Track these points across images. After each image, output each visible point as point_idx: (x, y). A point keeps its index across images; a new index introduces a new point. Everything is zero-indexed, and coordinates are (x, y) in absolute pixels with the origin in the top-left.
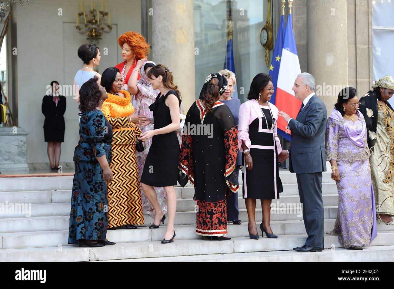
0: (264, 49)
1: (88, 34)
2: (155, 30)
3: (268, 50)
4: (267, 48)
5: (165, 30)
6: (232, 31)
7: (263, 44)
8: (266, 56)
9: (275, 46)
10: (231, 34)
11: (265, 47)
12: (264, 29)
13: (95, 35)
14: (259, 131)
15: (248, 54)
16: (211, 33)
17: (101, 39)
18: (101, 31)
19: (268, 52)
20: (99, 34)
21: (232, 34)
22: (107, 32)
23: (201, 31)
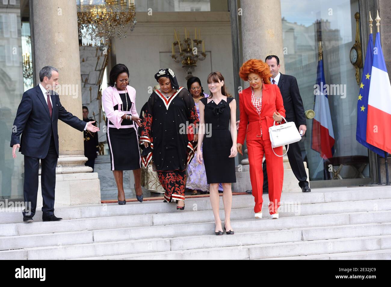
0: (355, 67)
1: (184, 62)
2: (246, 56)
3: (358, 68)
4: (357, 67)
5: (256, 54)
6: (322, 52)
7: (352, 62)
8: (356, 74)
9: (365, 63)
10: (321, 54)
11: (355, 66)
12: (353, 48)
13: (190, 63)
15: (339, 73)
16: (305, 54)
17: (196, 66)
18: (195, 59)
19: (358, 70)
20: (193, 62)
21: (322, 55)
22: (202, 60)
23: (295, 52)
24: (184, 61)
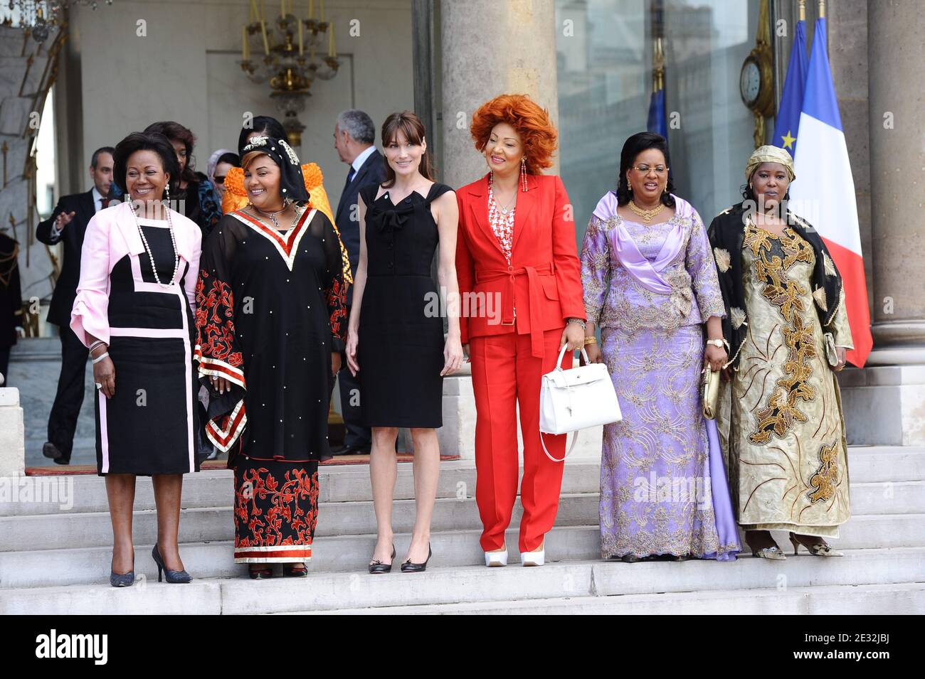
0: (753, 114)
1: (274, 82)
2: (450, 70)
3: (761, 118)
4: (759, 114)
5: (478, 68)
6: (664, 68)
7: (747, 100)
8: (756, 133)
9: (781, 103)
10: (660, 75)
11: (753, 110)
12: (750, 59)
13: (294, 85)
14: (136, 291)
15: (709, 130)
16: (614, 74)
17: (308, 94)
18: (307, 75)
19: (762, 123)
20: (303, 82)
21: (664, 77)
22: (326, 77)
23: (588, 67)
24: (275, 79)
